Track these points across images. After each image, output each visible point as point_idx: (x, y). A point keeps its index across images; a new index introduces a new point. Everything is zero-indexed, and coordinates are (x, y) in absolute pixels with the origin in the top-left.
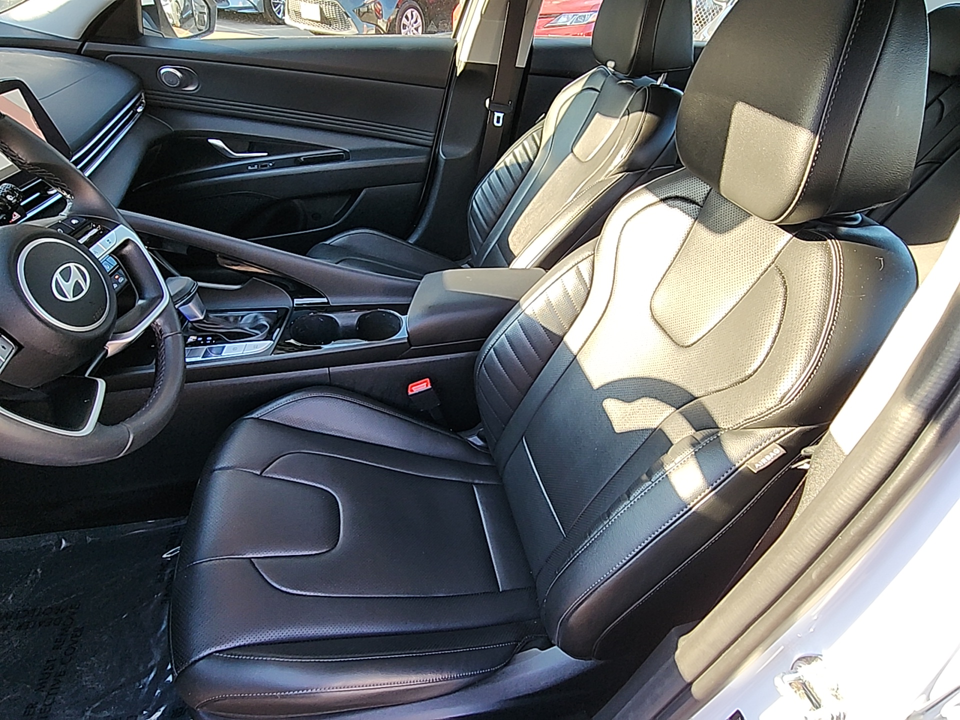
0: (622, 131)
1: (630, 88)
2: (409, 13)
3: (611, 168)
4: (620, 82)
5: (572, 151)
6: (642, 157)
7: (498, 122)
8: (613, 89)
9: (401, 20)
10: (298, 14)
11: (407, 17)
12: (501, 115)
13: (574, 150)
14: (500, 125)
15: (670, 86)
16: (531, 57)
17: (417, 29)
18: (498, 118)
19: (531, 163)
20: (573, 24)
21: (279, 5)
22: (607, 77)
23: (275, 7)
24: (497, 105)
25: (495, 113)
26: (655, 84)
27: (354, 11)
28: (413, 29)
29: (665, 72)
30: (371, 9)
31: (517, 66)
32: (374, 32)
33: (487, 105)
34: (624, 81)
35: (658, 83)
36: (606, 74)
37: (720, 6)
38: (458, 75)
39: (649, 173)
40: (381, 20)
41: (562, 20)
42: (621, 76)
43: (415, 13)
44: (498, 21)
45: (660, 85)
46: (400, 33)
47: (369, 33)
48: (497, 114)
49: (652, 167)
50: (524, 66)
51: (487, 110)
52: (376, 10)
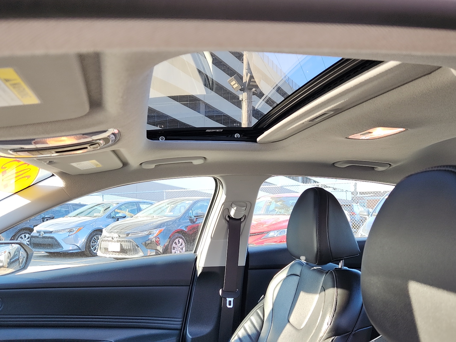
0: (323, 304)
1: (320, 272)
2: (177, 241)
3: (321, 334)
4: (313, 268)
5: (289, 322)
6: (344, 322)
7: (230, 305)
8: (309, 274)
9: (172, 244)
10: (106, 249)
11: (175, 243)
12: (232, 299)
13: (291, 320)
14: (231, 306)
15: (349, 268)
16: (248, 258)
17: (182, 249)
18: (230, 302)
19: (259, 334)
20: (278, 235)
21: (96, 246)
22: (303, 266)
23: (92, 247)
24: (227, 293)
25: (227, 298)
26: (338, 267)
27: (142, 244)
28: (179, 249)
29: (343, 259)
30: (153, 241)
31: (238, 265)
32: (154, 253)
33: (220, 294)
34: (315, 268)
35: (340, 267)
36: (301, 264)
37: (364, 217)
38: (198, 276)
39: (353, 335)
40: (159, 246)
41: (271, 234)
42: (313, 265)
43: (181, 240)
44: (223, 240)
45: (341, 268)
46: (171, 253)
47: (150, 255)
48: (228, 299)
49: (354, 330)
50: (244, 265)
51: (221, 298)
52: (156, 241)
